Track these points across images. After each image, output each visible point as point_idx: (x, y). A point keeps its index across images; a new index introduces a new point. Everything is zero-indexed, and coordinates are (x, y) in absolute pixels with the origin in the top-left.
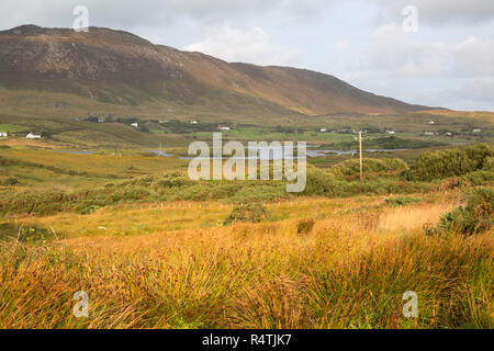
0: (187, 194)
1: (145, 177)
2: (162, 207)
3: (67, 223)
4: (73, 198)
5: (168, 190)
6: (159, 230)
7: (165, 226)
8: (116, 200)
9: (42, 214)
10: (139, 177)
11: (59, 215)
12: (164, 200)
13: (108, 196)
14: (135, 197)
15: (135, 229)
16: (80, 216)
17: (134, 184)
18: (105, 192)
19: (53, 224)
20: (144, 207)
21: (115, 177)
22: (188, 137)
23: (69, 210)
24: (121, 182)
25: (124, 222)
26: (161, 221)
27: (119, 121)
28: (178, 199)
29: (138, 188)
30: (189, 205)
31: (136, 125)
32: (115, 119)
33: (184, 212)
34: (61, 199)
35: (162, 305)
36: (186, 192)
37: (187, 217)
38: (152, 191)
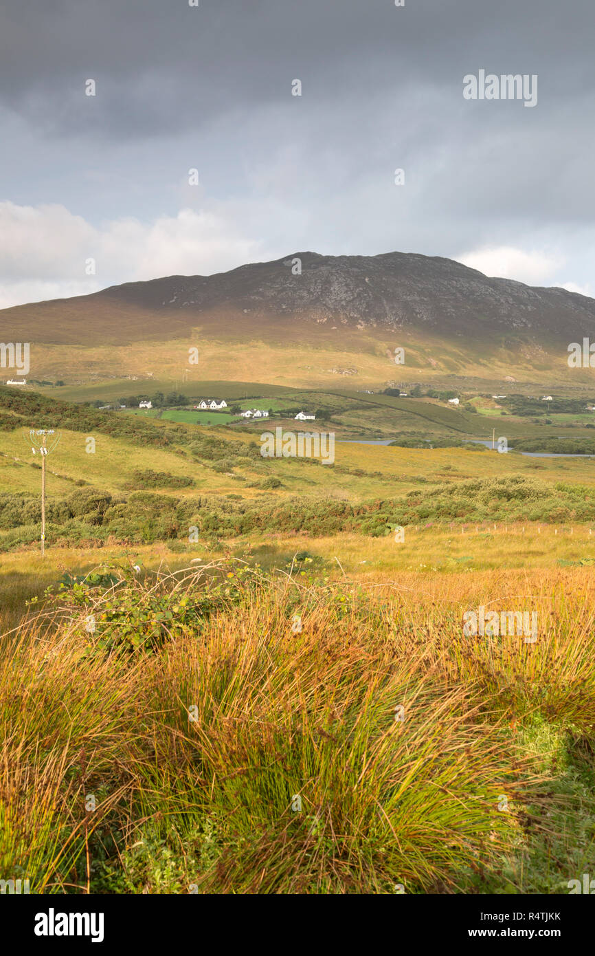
0: (536, 512)
1: (469, 482)
2: (494, 531)
3: (351, 549)
4: (360, 512)
5: (505, 504)
6: (491, 566)
7: (500, 560)
8: (424, 516)
9: (316, 534)
10: (460, 483)
11: (340, 536)
12: (497, 519)
13: (413, 510)
14: (453, 513)
15: (453, 563)
16: (370, 539)
17: (451, 492)
18: (408, 504)
19: (331, 549)
20: (466, 529)
21: (422, 481)
22: (537, 421)
23: (354, 529)
24: (431, 488)
25: (435, 551)
26: (494, 551)
27: (430, 395)
28: (520, 519)
29: (457, 499)
30: (538, 528)
31: (456, 401)
32: (424, 391)
33: (530, 541)
34: (343, 511)
35: (508, 691)
36: (534, 508)
37: (533, 547)
38: (479, 505)
